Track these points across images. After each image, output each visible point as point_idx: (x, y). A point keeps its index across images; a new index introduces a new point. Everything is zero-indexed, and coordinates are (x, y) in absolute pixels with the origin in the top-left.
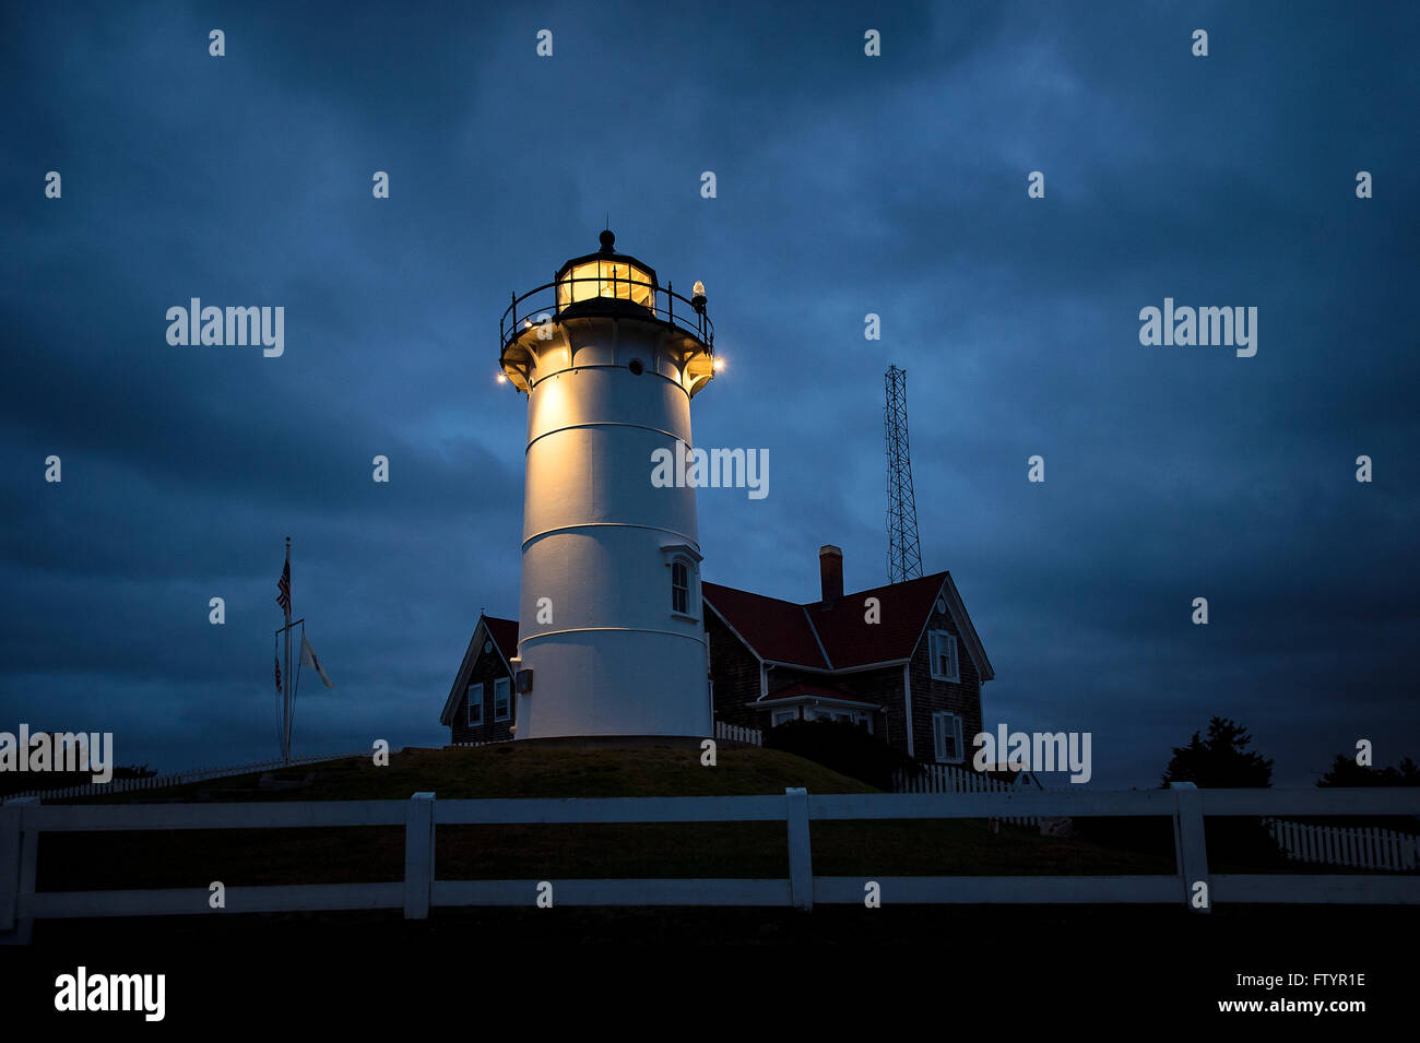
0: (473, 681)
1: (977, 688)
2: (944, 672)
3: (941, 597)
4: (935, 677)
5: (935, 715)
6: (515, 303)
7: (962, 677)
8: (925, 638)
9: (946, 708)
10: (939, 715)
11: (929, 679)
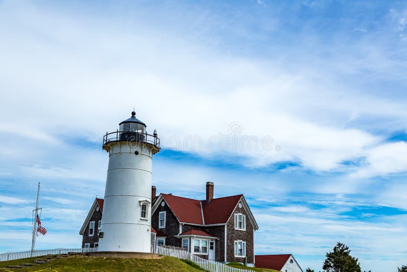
0: (91, 220)
1: (252, 232)
2: (240, 227)
3: (240, 202)
4: (236, 229)
5: (235, 241)
6: (107, 134)
7: (247, 228)
8: (233, 216)
9: (240, 239)
10: (237, 241)
11: (234, 230)
